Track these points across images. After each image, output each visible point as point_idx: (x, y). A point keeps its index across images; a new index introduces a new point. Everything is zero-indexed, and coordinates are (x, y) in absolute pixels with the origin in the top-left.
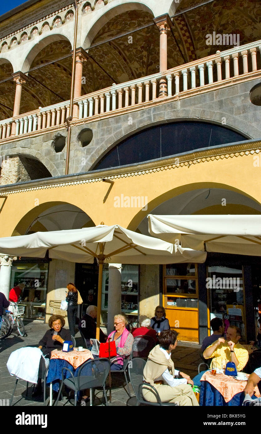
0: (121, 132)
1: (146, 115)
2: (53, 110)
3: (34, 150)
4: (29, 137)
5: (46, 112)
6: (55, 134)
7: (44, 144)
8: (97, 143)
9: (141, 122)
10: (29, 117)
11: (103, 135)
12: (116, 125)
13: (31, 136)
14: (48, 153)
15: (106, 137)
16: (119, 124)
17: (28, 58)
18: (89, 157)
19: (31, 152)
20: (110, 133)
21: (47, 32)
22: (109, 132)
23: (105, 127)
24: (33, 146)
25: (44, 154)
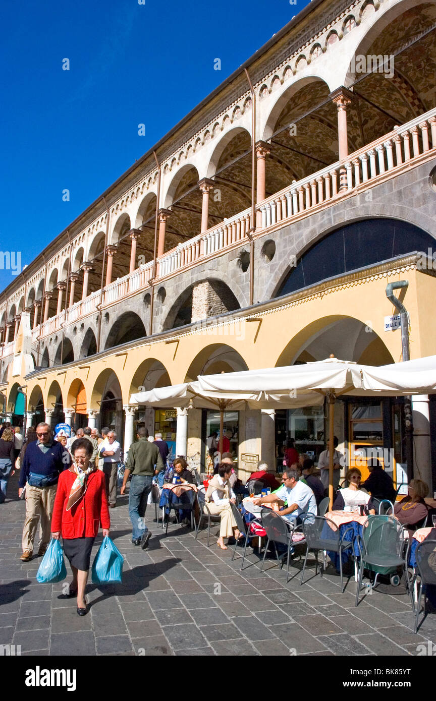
0: (302, 241)
1: (326, 217)
2: (237, 221)
3: (221, 272)
4: (215, 257)
5: (230, 224)
6: (239, 250)
7: (230, 263)
8: (280, 258)
9: (321, 226)
10: (216, 231)
11: (285, 247)
12: (297, 233)
13: (217, 256)
14: (234, 275)
15: (289, 248)
16: (301, 231)
17: (212, 160)
18: (273, 275)
19: (218, 275)
20: (292, 244)
21: (229, 127)
22: (291, 242)
23: (287, 237)
24: (220, 267)
25: (230, 277)
